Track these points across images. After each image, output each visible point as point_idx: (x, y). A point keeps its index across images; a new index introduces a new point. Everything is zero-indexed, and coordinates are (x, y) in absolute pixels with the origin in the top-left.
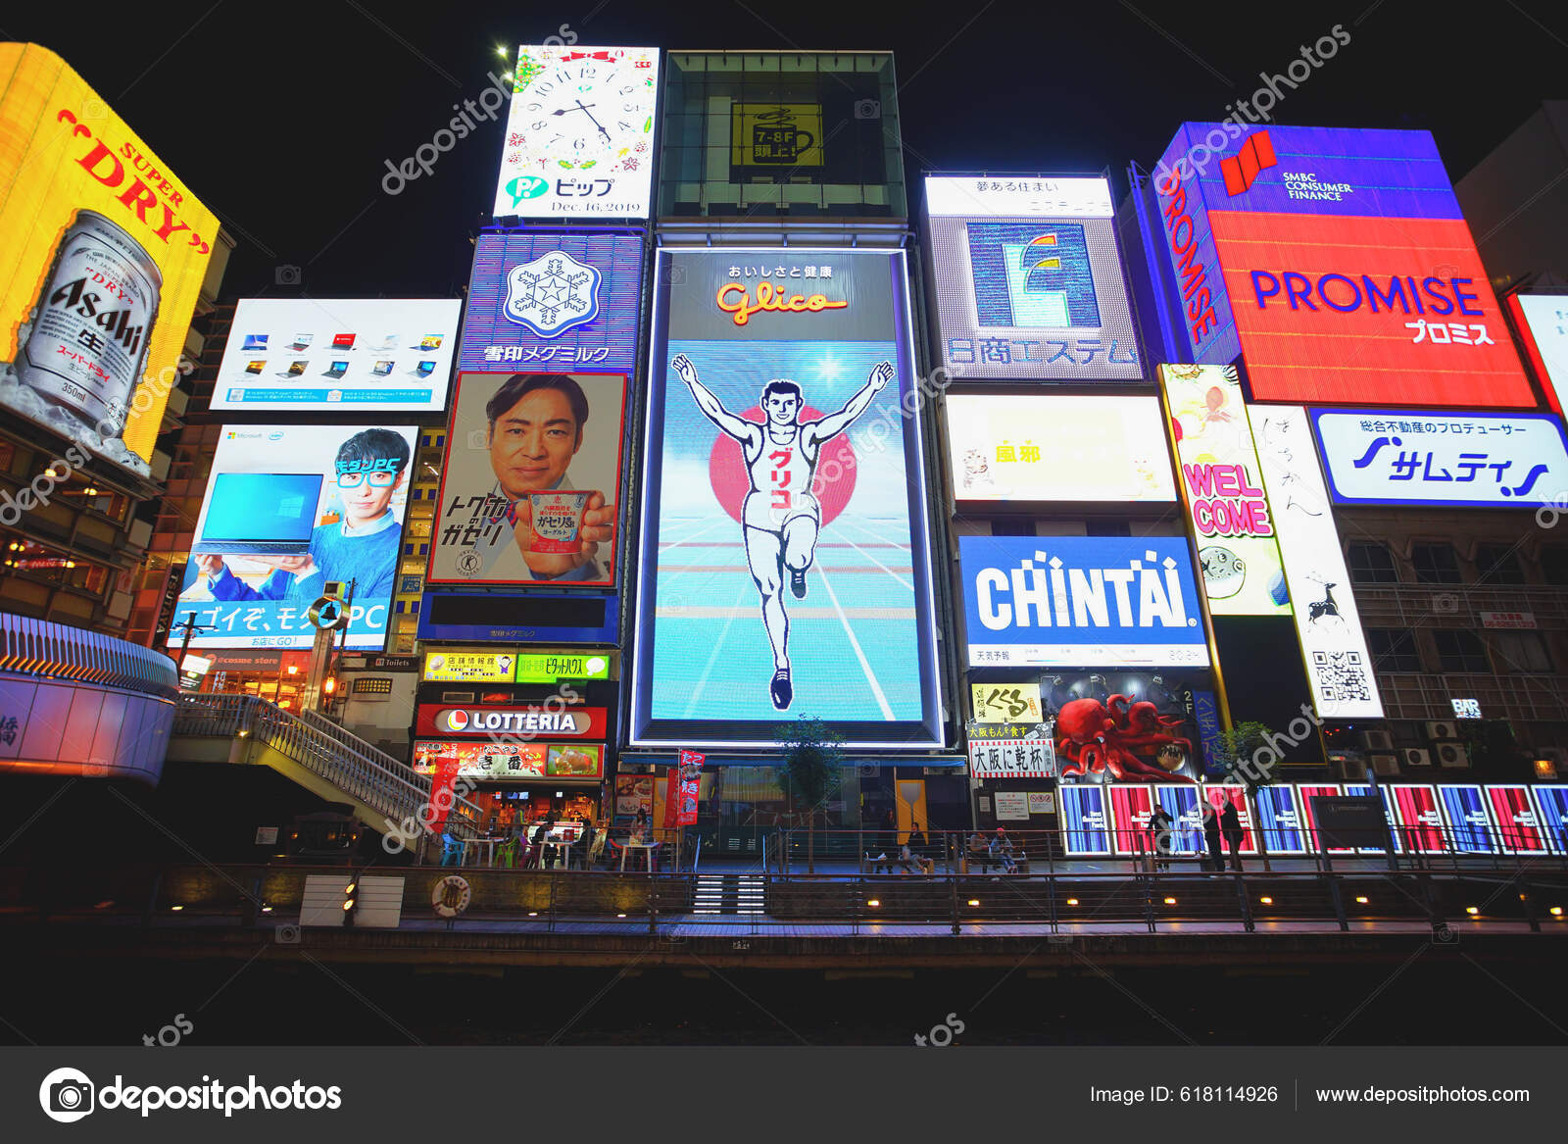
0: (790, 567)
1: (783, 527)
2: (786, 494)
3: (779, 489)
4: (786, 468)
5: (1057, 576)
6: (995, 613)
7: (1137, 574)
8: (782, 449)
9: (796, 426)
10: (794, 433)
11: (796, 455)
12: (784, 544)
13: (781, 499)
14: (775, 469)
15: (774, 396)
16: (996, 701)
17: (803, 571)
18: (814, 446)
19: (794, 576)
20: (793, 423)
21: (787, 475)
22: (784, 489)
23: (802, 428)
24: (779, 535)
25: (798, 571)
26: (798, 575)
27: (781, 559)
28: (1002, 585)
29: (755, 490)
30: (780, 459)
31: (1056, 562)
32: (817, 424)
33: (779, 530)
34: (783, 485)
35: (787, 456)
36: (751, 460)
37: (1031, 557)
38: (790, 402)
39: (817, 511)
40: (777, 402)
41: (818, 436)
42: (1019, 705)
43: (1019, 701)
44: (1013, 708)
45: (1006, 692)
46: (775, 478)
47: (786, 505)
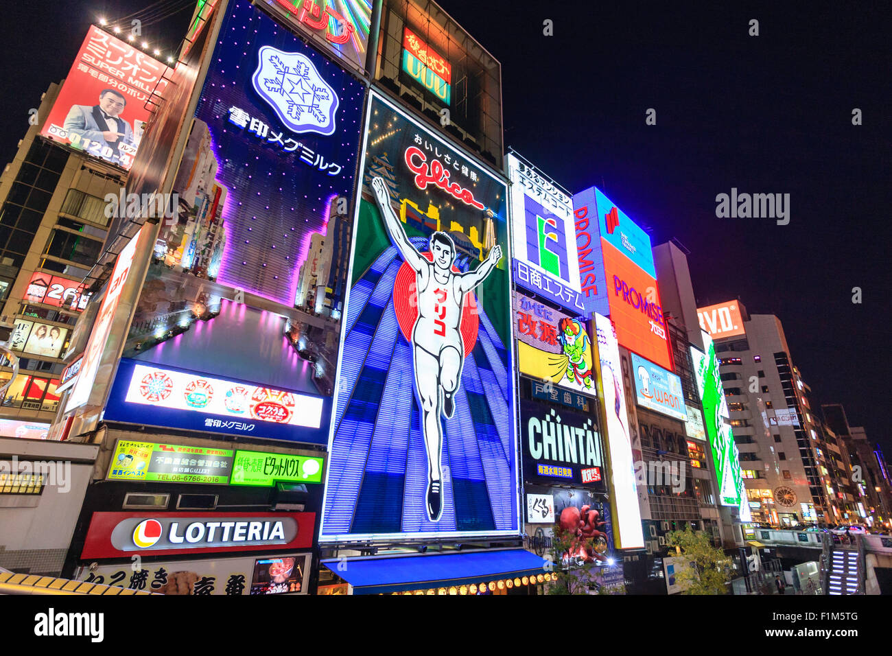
1: (440, 352)
2: (443, 325)
3: (439, 320)
4: (443, 304)
5: (559, 426)
6: (536, 449)
7: (585, 432)
8: (441, 287)
9: (451, 273)
10: (449, 277)
13: (439, 328)
14: (437, 302)
16: (537, 507)
18: (460, 293)
21: (444, 309)
22: (442, 321)
23: (454, 276)
24: (438, 358)
25: (448, 393)
26: (448, 396)
28: (539, 430)
30: (440, 296)
31: (558, 419)
32: (462, 276)
33: (438, 355)
34: (441, 317)
35: (445, 295)
36: (421, 289)
37: (549, 414)
39: (461, 345)
40: (439, 249)
42: (546, 510)
43: (545, 507)
44: (543, 512)
45: (541, 500)
46: (437, 309)
47: (443, 333)
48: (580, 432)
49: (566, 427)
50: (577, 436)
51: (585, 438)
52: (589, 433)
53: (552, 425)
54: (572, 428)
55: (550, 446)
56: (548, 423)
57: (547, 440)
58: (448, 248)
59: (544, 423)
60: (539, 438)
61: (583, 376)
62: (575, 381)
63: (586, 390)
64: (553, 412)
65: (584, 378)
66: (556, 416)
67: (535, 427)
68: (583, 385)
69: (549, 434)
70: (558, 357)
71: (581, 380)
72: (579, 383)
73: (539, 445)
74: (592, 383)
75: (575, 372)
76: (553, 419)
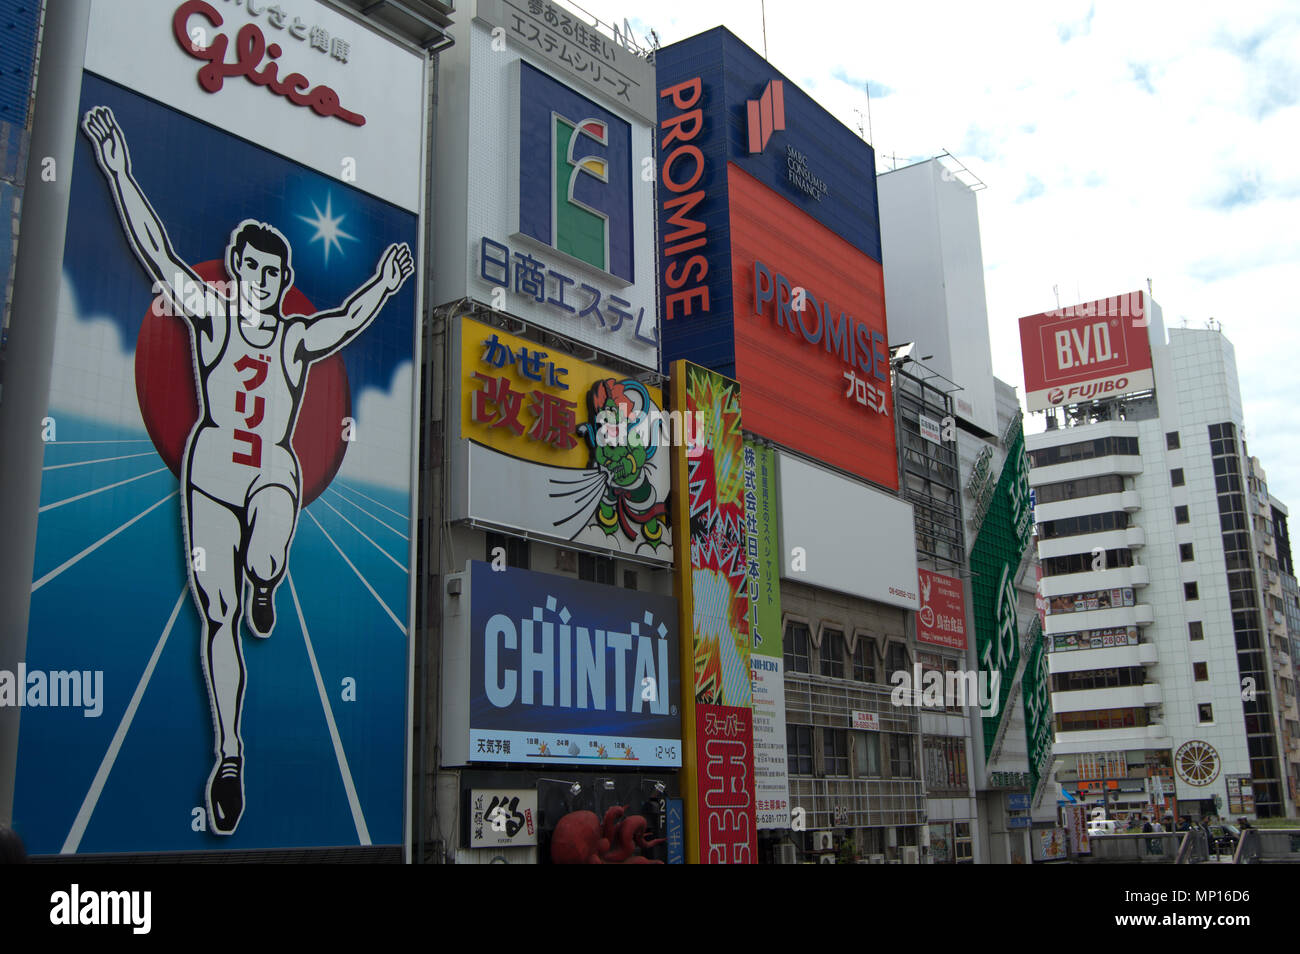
0: (252, 575)
1: (248, 500)
2: (256, 441)
3: (244, 428)
4: (258, 392)
5: (565, 633)
6: (501, 684)
7: (635, 640)
8: (254, 354)
9: (279, 319)
10: (274, 329)
11: (274, 369)
12: (247, 532)
13: (246, 448)
14: (243, 389)
15: (250, 251)
17: (271, 584)
18: (300, 363)
19: (257, 594)
20: (272, 311)
21: (260, 403)
22: (254, 431)
23: (288, 324)
24: (240, 513)
25: (264, 583)
26: (264, 590)
27: (240, 557)
28: (511, 643)
29: (209, 422)
30: (250, 373)
31: (565, 615)
32: (308, 324)
33: (241, 504)
34: (252, 422)
35: (262, 369)
36: (207, 363)
37: (543, 604)
38: (273, 271)
39: (296, 480)
40: (253, 265)
41: (310, 347)
42: (517, 820)
43: (516, 814)
44: (509, 824)
45: (505, 801)
46: (240, 406)
47: (254, 460)
48: (620, 642)
49: (583, 633)
50: (610, 653)
51: (631, 657)
52: (645, 643)
53: (548, 629)
54: (600, 634)
55: (538, 676)
56: (538, 627)
57: (531, 661)
58: (275, 261)
59: (527, 625)
60: (510, 659)
61: (642, 519)
62: (620, 534)
63: (646, 551)
64: (551, 603)
65: (643, 524)
66: (559, 608)
67: (501, 636)
68: (640, 539)
69: (538, 648)
70: (578, 475)
71: (636, 528)
72: (631, 536)
73: (510, 675)
74: (666, 535)
75: (622, 510)
76: (552, 617)
